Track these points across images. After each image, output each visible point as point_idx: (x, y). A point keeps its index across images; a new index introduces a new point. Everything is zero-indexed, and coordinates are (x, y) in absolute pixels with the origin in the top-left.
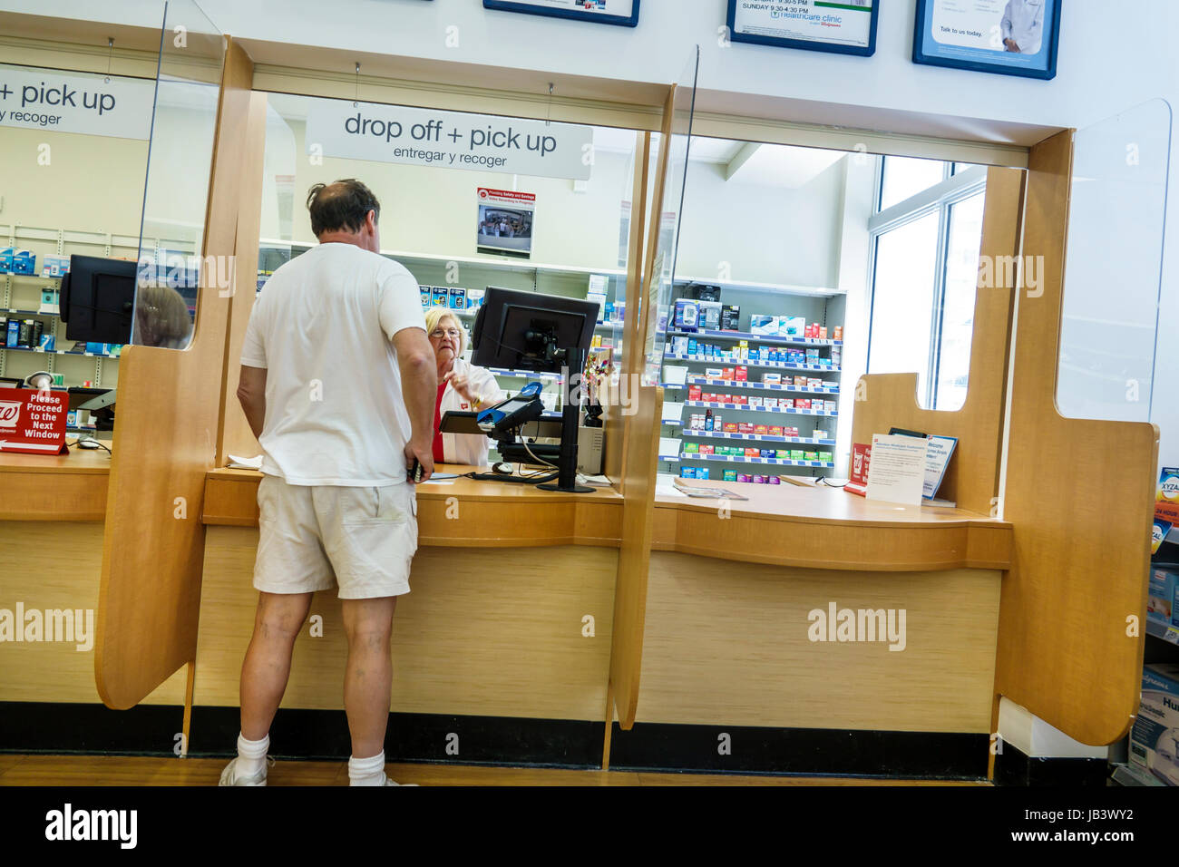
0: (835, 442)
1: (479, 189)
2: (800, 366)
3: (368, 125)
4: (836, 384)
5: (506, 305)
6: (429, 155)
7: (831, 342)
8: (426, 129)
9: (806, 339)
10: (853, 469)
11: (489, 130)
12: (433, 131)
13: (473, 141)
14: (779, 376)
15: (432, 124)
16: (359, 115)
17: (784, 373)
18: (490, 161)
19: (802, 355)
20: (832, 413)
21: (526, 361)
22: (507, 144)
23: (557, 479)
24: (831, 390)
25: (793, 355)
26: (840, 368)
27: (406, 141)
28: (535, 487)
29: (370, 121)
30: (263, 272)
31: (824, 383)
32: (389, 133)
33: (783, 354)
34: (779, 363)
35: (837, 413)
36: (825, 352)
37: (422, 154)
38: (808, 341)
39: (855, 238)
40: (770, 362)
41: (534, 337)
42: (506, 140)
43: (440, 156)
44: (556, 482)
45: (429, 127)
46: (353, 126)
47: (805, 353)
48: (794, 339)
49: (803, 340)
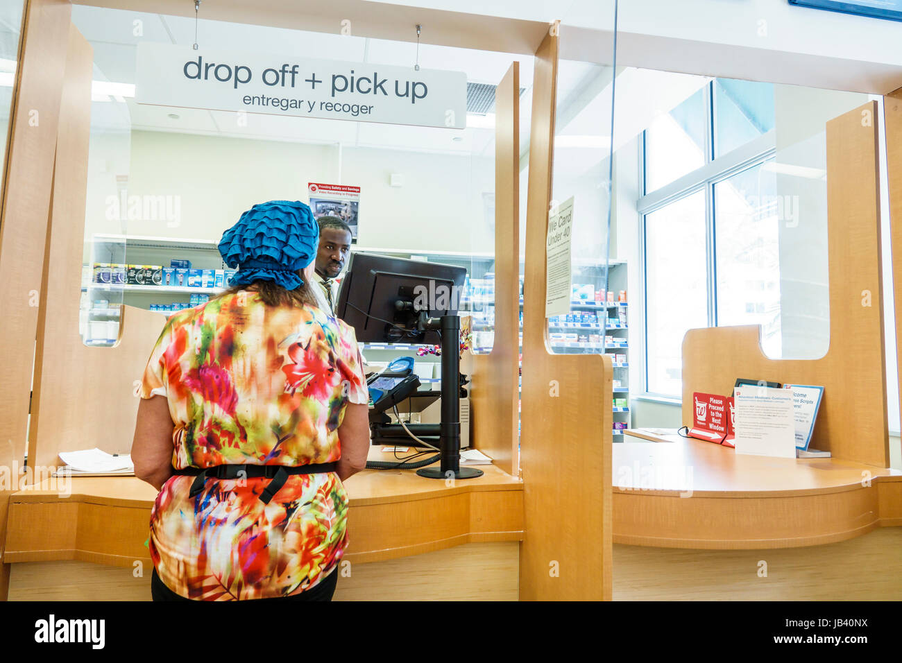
0: (627, 389)
1: (310, 184)
2: (593, 326)
3: (211, 70)
4: (625, 340)
5: (373, 272)
6: (284, 103)
7: (618, 304)
8: (280, 74)
9: (596, 302)
10: (695, 417)
11: (353, 75)
12: (288, 76)
13: (334, 88)
14: (576, 335)
15: (286, 68)
16: (200, 58)
17: (581, 332)
18: (355, 109)
19: (593, 316)
20: (623, 364)
21: (394, 333)
22: (372, 90)
23: (440, 461)
24: (621, 345)
25: (586, 316)
26: (627, 326)
27: (256, 87)
28: (415, 474)
29: (213, 65)
30: (109, 265)
31: (615, 339)
32: (237, 79)
33: (579, 316)
34: (576, 324)
35: (627, 365)
36: (612, 312)
37: (276, 102)
38: (598, 305)
39: (627, 218)
40: (568, 323)
41: (404, 307)
42: (372, 86)
43: (297, 104)
44: (437, 465)
45: (283, 71)
46: (193, 70)
47: (595, 314)
48: (587, 303)
49: (594, 303)
